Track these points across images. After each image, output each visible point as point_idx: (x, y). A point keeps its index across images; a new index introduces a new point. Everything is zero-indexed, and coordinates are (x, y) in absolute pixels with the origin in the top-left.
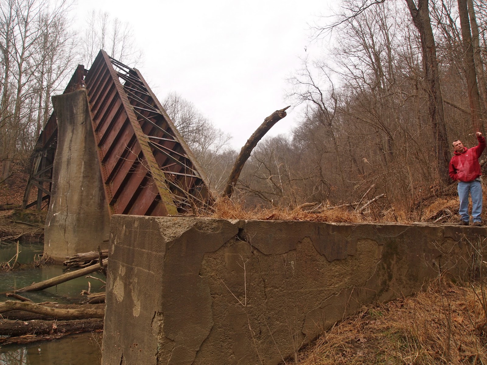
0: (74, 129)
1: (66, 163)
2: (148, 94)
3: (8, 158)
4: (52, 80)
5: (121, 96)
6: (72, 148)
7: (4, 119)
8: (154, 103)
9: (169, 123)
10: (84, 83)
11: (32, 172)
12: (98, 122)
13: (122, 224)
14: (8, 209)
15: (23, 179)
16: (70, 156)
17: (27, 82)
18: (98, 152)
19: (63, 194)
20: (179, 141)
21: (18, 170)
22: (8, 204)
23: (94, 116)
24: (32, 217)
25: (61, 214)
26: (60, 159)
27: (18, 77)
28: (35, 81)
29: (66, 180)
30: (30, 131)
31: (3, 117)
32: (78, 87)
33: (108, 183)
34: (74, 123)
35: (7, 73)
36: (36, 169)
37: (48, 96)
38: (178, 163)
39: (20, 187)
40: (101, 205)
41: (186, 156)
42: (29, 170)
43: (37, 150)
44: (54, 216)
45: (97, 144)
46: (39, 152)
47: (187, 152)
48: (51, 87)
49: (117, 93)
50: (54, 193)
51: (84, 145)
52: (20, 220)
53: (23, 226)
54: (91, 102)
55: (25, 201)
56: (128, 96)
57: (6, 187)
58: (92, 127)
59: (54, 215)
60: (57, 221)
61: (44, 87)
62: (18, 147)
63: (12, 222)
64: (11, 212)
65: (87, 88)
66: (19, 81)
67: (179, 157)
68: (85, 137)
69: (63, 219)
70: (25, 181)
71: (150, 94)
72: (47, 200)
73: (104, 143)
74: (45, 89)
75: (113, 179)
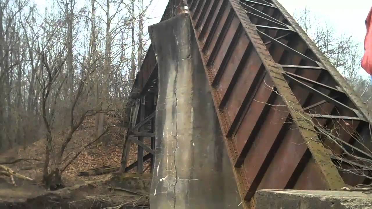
0: (178, 65)
1: (171, 111)
2: (273, 5)
3: (101, 110)
4: (144, 7)
5: (238, 13)
6: (177, 91)
7: (95, 62)
8: (283, 16)
9: (308, 42)
10: (186, 4)
11: (129, 125)
12: (209, 53)
13: (276, 205)
14: (105, 173)
15: (120, 134)
16: (176, 102)
17: (117, 13)
18: (213, 94)
19: (170, 153)
20: (325, 67)
21: (113, 124)
22: (104, 167)
23: (203, 46)
24: (133, 183)
25: (169, 179)
26: (163, 106)
27: (105, 8)
28: (126, 10)
29: (173, 133)
30: (123, 74)
31: (94, 60)
32: (179, 10)
33: (229, 135)
34: (177, 58)
35: (93, 5)
36: (134, 120)
37: (141, 27)
38: (329, 101)
39: (117, 145)
40: (219, 166)
41: (339, 89)
42: (126, 123)
43: (134, 97)
44: (160, 182)
45: (209, 83)
46: (136, 99)
47: (340, 83)
48: (144, 16)
49: (232, 10)
50: (159, 151)
51: (191, 85)
52: (119, 186)
53: (123, 194)
54: (197, 27)
55: (124, 162)
56: (247, 12)
57: (101, 145)
58: (201, 60)
59: (161, 180)
60: (164, 188)
61: (135, 17)
62: (112, 94)
63: (110, 189)
64: (109, 177)
65: (191, 9)
66: (107, 14)
67: (328, 91)
68: (193, 75)
69: (172, 185)
70: (122, 136)
71: (276, 5)
72: (149, 160)
73: (219, 81)
74: (137, 19)
75: (236, 130)
